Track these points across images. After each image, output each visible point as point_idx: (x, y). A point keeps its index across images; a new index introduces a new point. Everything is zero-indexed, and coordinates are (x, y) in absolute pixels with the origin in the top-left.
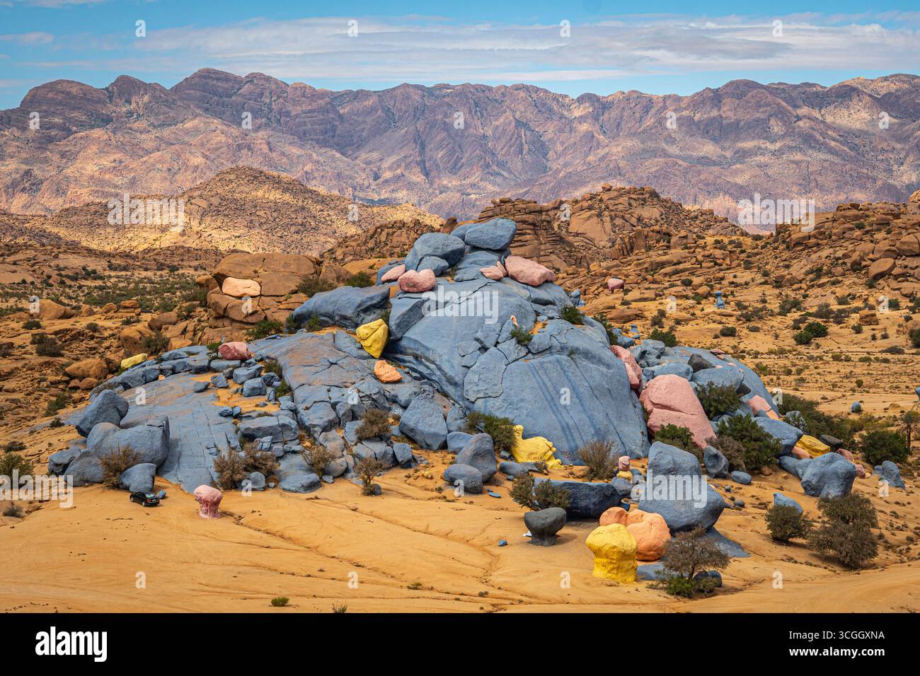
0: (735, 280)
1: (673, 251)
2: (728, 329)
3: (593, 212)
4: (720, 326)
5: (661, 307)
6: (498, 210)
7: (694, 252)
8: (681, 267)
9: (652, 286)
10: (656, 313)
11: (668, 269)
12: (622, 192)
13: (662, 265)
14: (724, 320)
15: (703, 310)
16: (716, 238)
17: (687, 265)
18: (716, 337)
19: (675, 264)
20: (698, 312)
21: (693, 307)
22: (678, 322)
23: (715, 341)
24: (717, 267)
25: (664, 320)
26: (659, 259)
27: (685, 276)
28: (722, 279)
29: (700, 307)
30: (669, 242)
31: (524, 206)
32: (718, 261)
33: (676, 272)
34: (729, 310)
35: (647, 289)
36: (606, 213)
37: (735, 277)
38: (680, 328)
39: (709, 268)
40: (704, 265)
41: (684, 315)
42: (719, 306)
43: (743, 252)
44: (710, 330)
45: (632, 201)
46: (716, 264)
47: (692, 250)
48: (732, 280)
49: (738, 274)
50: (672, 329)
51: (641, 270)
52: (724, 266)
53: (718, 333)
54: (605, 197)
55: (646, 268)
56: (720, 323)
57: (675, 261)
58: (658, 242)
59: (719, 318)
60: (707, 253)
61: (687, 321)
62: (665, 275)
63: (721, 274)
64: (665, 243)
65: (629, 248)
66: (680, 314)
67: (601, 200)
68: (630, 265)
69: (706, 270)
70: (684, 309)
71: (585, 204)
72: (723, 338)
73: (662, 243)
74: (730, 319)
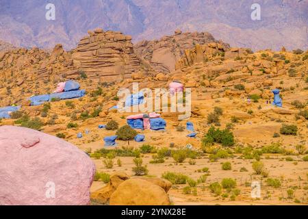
0: (281, 86)
1: (226, 61)
2: (289, 128)
3: (168, 49)
4: (280, 124)
5: (217, 105)
6: (92, 39)
7: (245, 62)
8: (234, 74)
9: (209, 89)
10: (212, 111)
11: (223, 76)
12: (189, 35)
13: (218, 73)
14: (282, 118)
15: (260, 108)
16: (262, 53)
17: (239, 73)
18: (276, 136)
19: (229, 72)
20: (255, 110)
21: (250, 105)
22: (235, 120)
23: (276, 140)
24: (265, 75)
25: (220, 117)
26: (214, 68)
27: (237, 82)
28: (271, 85)
29: (257, 105)
30: (223, 55)
31: (113, 36)
32: (266, 70)
33: (230, 79)
34: (287, 108)
35: (204, 92)
36: (178, 50)
37: (281, 83)
38: (237, 126)
39: (258, 75)
40: (254, 73)
41: (241, 112)
42: (276, 104)
43: (287, 62)
44: (269, 128)
45: (196, 42)
46: (264, 72)
47: (243, 60)
48: (279, 85)
49: (284, 81)
50: (229, 126)
51: (199, 77)
52: (272, 74)
53: (278, 131)
54: (177, 38)
55: (204, 76)
56: (279, 121)
57: (229, 69)
58: (214, 55)
59: (277, 116)
60: (256, 63)
61: (244, 119)
62: (221, 81)
63: (269, 81)
64: (220, 57)
65: (190, 60)
66: (238, 111)
67: (174, 41)
68: (190, 73)
69: (256, 77)
70: (242, 106)
71: (163, 43)
72: (284, 136)
73: (217, 57)
74: (288, 117)
